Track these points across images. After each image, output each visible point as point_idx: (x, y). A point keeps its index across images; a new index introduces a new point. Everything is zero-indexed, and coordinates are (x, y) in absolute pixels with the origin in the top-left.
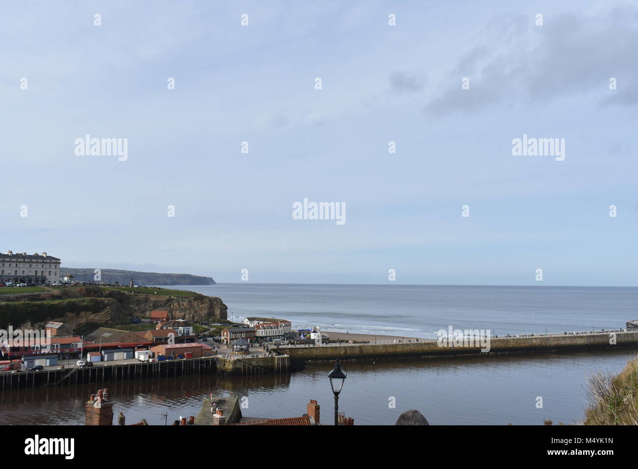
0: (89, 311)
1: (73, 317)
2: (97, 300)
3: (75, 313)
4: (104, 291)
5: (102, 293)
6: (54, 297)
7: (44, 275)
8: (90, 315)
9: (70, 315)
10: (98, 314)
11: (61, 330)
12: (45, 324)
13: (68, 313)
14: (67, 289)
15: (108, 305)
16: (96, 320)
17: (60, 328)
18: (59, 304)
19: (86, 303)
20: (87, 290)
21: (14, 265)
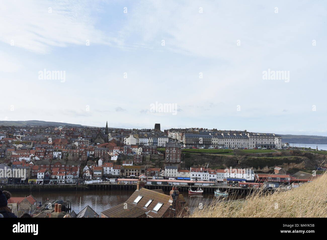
0: (295, 163)
1: (286, 165)
2: (297, 158)
3: (287, 163)
4: (302, 153)
6: (278, 155)
7: (274, 144)
8: (295, 164)
9: (285, 164)
10: (299, 164)
11: (281, 171)
12: (274, 167)
13: (284, 163)
14: (284, 151)
15: (303, 160)
16: (298, 167)
17: (280, 170)
18: (280, 159)
19: (292, 159)
20: (294, 152)
21: (261, 139)
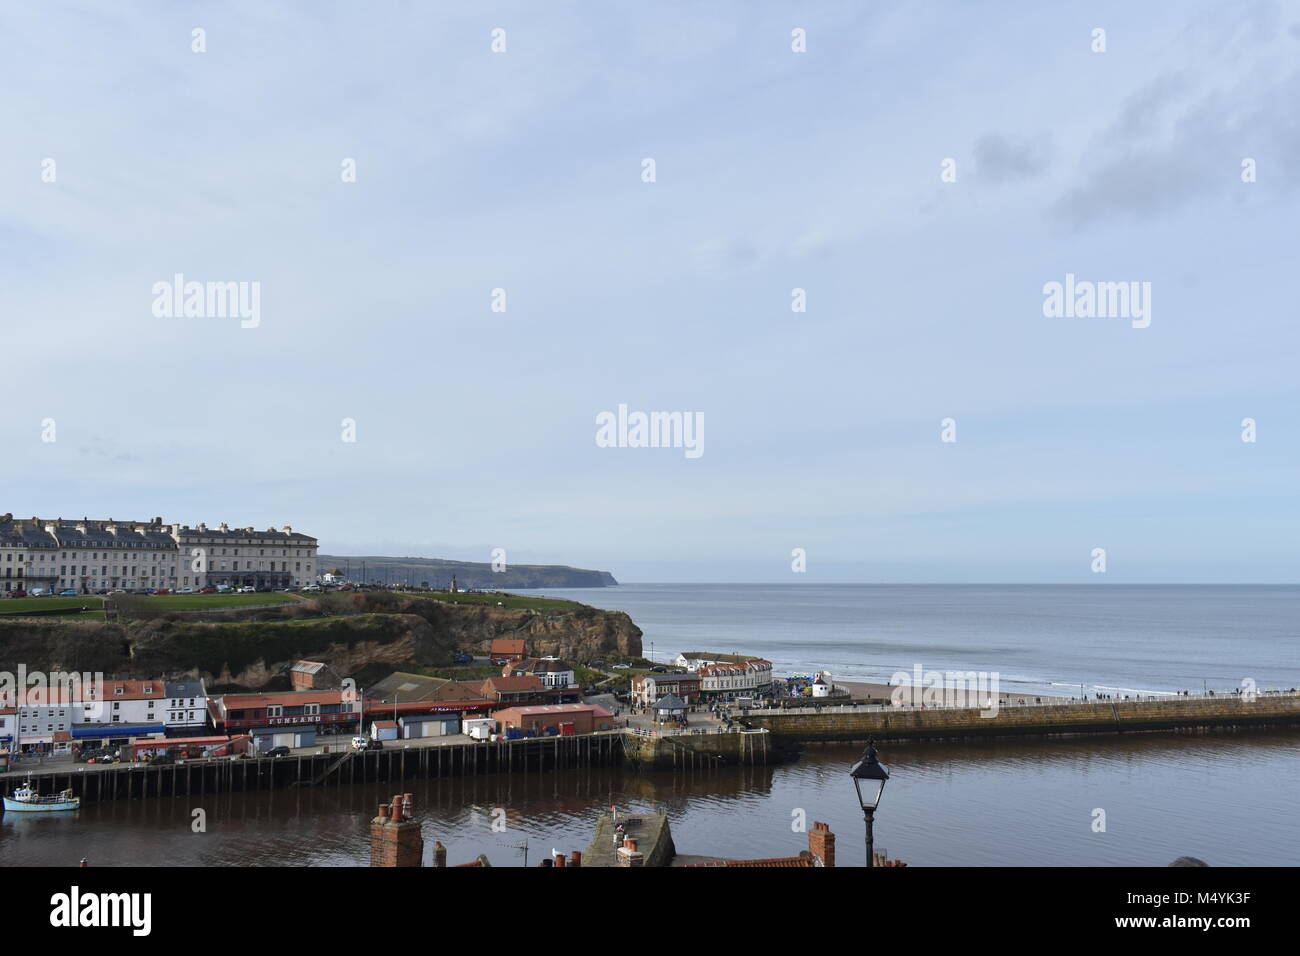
0: (377, 640)
1: (343, 651)
2: (387, 618)
3: (347, 644)
4: (402, 601)
5: (397, 605)
6: (307, 613)
7: (287, 570)
8: (376, 647)
9: (337, 648)
10: (390, 645)
11: (322, 678)
12: (292, 665)
13: (333, 644)
14: (330, 597)
15: (408, 627)
16: (387, 657)
17: (319, 673)
18: (316, 626)
19: (367, 625)
20: (368, 599)
21: (231, 551)
